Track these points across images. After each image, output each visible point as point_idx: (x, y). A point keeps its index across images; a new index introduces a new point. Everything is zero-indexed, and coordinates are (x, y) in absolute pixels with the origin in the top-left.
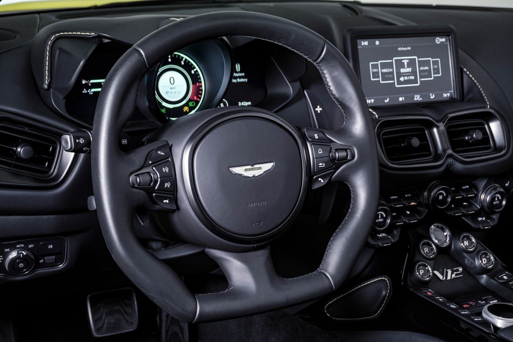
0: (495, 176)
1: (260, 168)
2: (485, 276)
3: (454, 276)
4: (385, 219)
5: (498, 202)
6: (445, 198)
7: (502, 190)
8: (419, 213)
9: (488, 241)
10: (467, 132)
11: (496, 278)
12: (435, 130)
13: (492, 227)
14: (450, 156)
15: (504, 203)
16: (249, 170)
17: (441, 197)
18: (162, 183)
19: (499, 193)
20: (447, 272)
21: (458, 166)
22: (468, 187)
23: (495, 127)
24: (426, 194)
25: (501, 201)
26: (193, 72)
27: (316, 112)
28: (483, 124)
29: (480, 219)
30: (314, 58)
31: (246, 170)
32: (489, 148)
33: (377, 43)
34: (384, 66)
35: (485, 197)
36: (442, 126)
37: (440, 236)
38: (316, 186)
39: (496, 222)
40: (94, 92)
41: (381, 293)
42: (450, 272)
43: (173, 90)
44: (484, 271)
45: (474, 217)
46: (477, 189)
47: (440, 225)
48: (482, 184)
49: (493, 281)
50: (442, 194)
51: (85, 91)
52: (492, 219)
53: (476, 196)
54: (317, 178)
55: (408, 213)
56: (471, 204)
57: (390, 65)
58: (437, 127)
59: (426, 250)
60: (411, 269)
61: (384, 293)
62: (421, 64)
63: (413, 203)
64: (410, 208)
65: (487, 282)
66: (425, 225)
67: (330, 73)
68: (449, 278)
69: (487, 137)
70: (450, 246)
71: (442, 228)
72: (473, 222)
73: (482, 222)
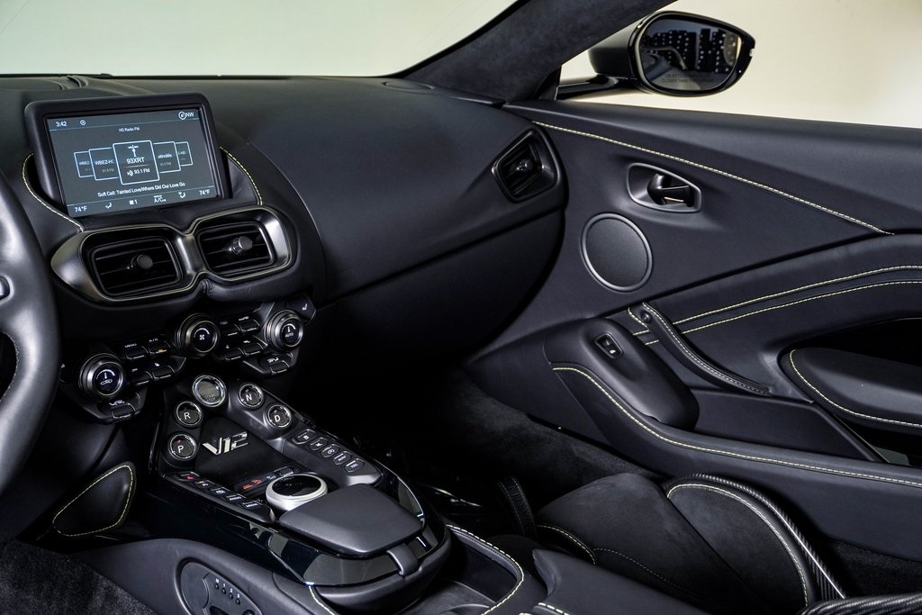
0: (283, 299)
2: (279, 439)
3: (234, 445)
4: (115, 379)
5: (292, 334)
6: (209, 339)
7: (296, 318)
8: (175, 364)
9: (283, 390)
10: (229, 242)
11: (294, 440)
12: (180, 241)
13: (289, 369)
14: (204, 277)
15: (301, 334)
17: (202, 337)
19: (293, 321)
20: (224, 443)
21: (218, 290)
22: (247, 318)
23: (273, 228)
24: (179, 334)
25: (296, 333)
28: (256, 228)
29: (271, 361)
32: (268, 260)
33: (83, 122)
34: (97, 156)
35: (273, 330)
36: (190, 237)
37: (209, 392)
39: (294, 362)
41: (120, 487)
42: (228, 442)
44: (277, 433)
45: (261, 358)
46: (260, 319)
47: (208, 377)
48: (266, 311)
49: (290, 445)
50: (203, 332)
52: (288, 359)
53: (260, 330)
55: (158, 365)
56: (254, 342)
57: (109, 155)
58: (183, 237)
59: (187, 415)
60: (162, 447)
61: (125, 487)
62: (159, 150)
63: (161, 351)
64: (159, 358)
65: (285, 447)
66: (187, 377)
68: (227, 450)
69: (260, 249)
70: (226, 403)
71: (213, 382)
72: (260, 365)
73: (274, 365)
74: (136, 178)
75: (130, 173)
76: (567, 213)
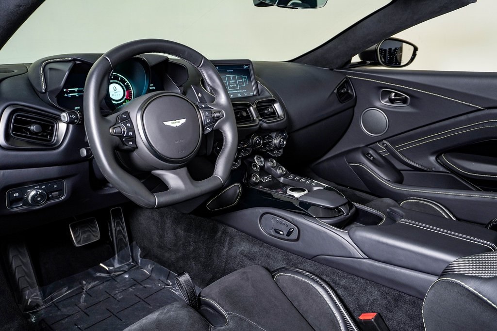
0: (279, 131)
1: (179, 122)
2: (282, 178)
3: (268, 179)
6: (260, 142)
8: (249, 151)
9: (281, 161)
10: (265, 109)
11: (288, 178)
12: (251, 108)
13: (281, 155)
14: (260, 120)
15: (285, 143)
16: (174, 123)
17: (258, 142)
18: (128, 133)
19: (282, 138)
20: (265, 178)
21: (265, 125)
22: (268, 137)
23: (277, 106)
24: (251, 141)
25: (283, 142)
26: (126, 84)
27: (199, 97)
28: (271, 105)
30: (198, 65)
31: (172, 123)
32: (276, 116)
33: (217, 68)
35: (276, 141)
36: (255, 106)
37: (258, 161)
38: (206, 132)
39: (282, 153)
40: (71, 96)
41: (236, 191)
43: (116, 94)
44: (282, 175)
45: (272, 151)
46: (272, 138)
47: (258, 156)
48: (274, 135)
49: (286, 179)
50: (258, 140)
51: (66, 95)
52: (280, 152)
53: (272, 141)
54: (206, 128)
55: (243, 151)
56: (270, 145)
57: (225, 79)
58: (252, 106)
59: (255, 168)
60: (249, 177)
61: (238, 191)
62: (238, 78)
63: (245, 146)
64: (244, 148)
65: (284, 180)
66: (252, 156)
67: (207, 73)
68: (266, 181)
69: (274, 113)
70: (264, 165)
71: (260, 158)
72: (272, 153)
73: (276, 153)
74: (232, 87)
75: (231, 86)
76: (355, 109)
